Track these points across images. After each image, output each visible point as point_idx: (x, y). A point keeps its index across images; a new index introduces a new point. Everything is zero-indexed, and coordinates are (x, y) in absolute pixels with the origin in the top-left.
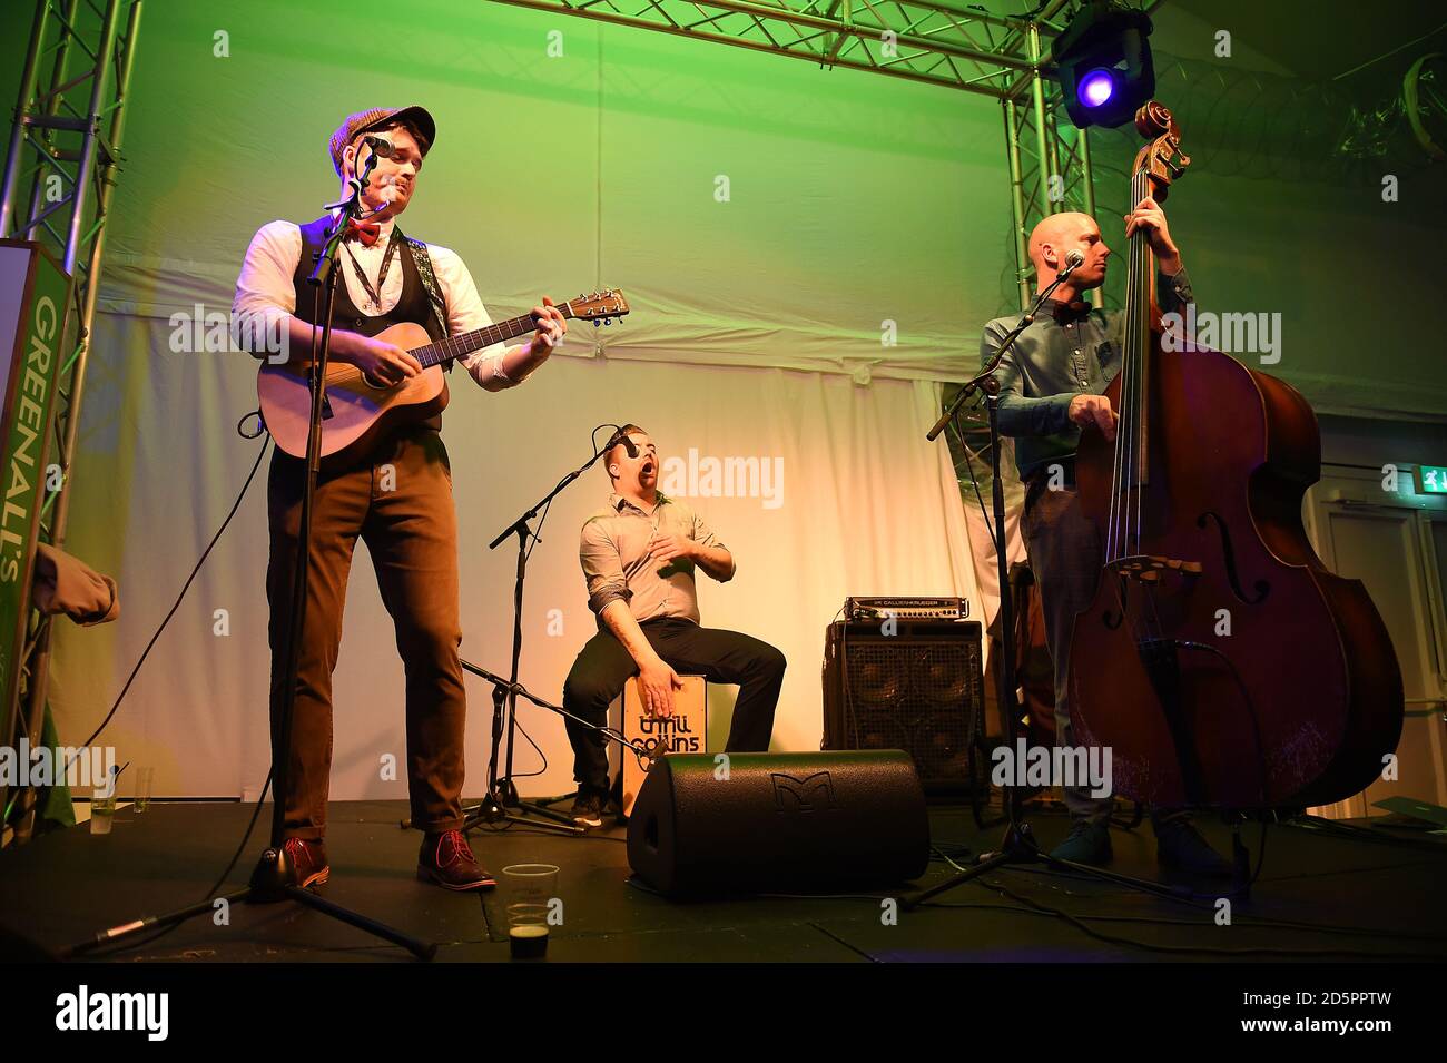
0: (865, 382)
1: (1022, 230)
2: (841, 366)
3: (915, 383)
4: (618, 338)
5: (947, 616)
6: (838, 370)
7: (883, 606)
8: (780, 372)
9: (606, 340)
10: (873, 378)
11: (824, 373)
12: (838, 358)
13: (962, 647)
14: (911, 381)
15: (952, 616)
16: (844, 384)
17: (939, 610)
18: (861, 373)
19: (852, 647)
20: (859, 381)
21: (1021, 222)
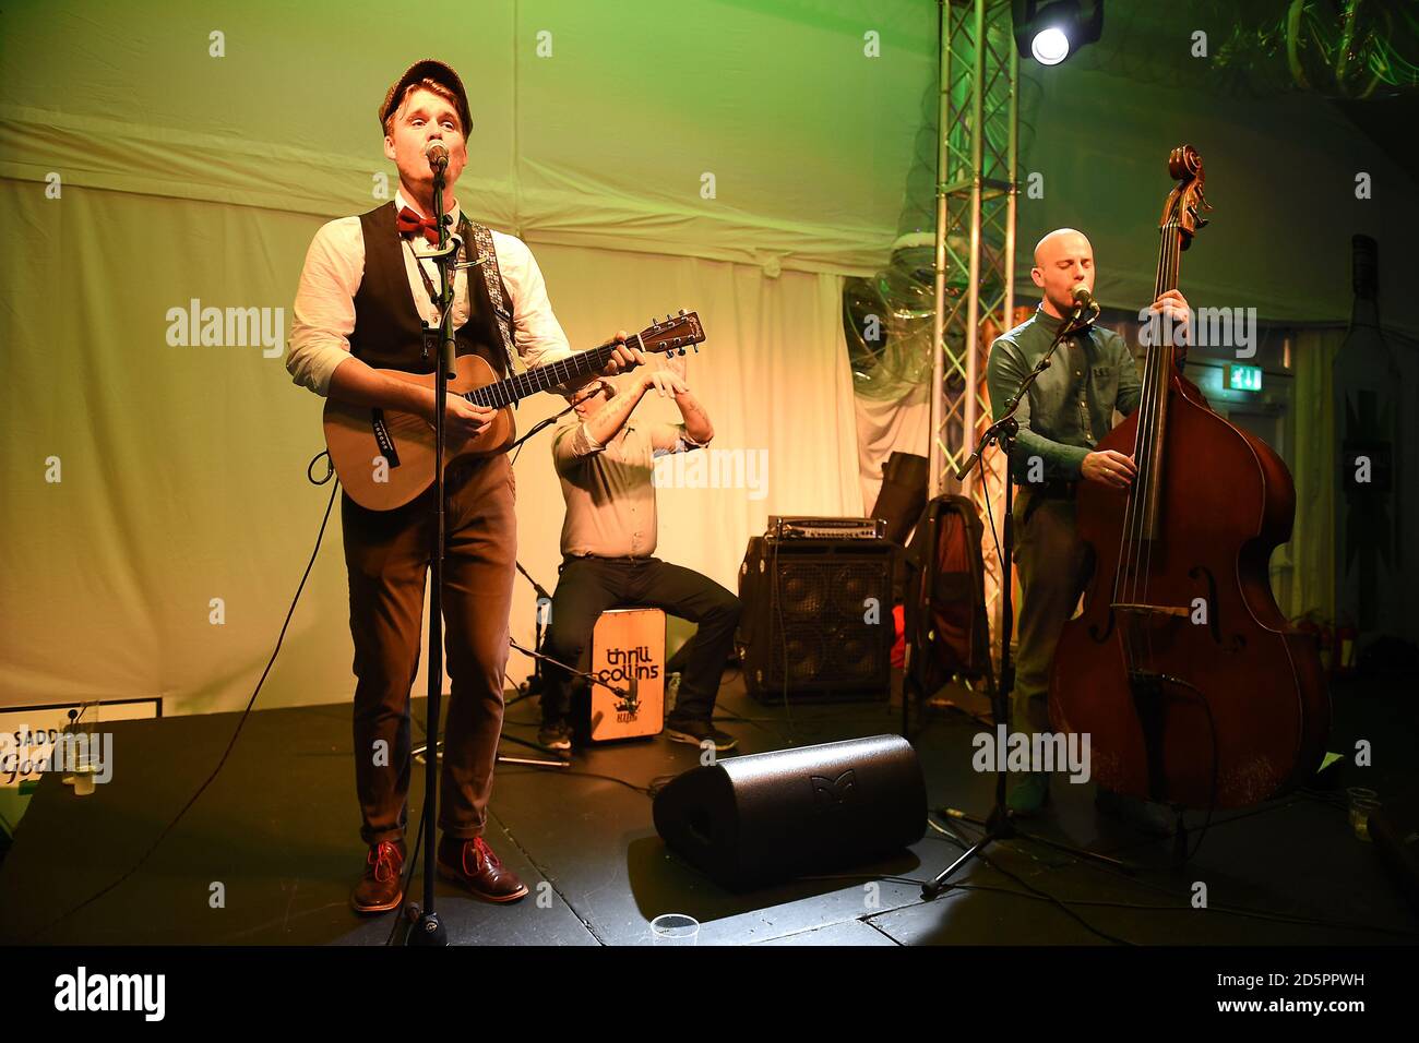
0: (776, 275)
1: (946, 142)
2: (753, 256)
3: (821, 276)
4: (538, 220)
5: (865, 537)
6: (751, 261)
7: (809, 526)
8: (695, 262)
9: (525, 222)
10: (782, 270)
11: (736, 264)
12: (751, 248)
13: (876, 565)
14: (815, 274)
15: (869, 536)
16: (754, 275)
17: (859, 531)
18: (771, 264)
19: (781, 565)
20: (769, 274)
21: (946, 134)
